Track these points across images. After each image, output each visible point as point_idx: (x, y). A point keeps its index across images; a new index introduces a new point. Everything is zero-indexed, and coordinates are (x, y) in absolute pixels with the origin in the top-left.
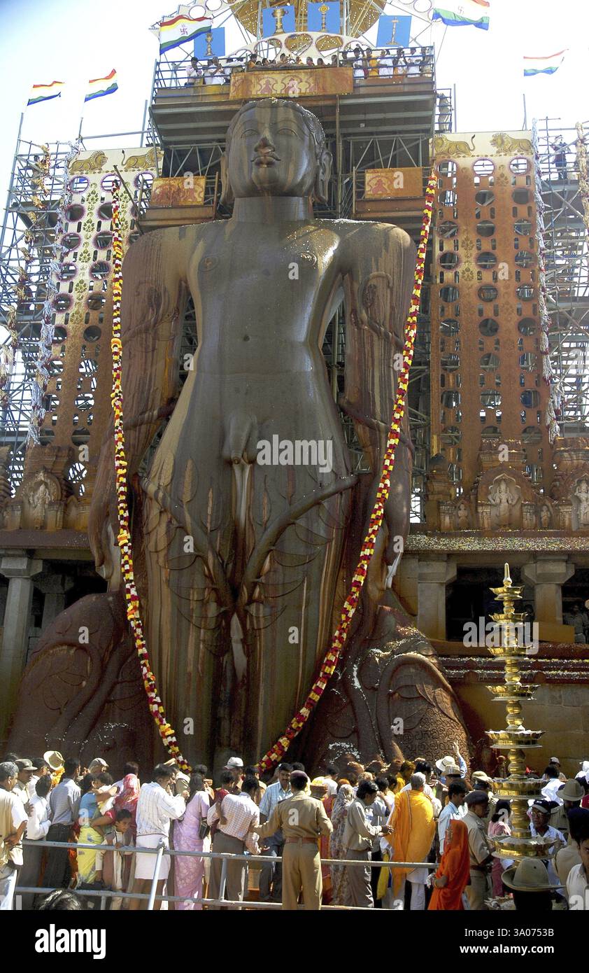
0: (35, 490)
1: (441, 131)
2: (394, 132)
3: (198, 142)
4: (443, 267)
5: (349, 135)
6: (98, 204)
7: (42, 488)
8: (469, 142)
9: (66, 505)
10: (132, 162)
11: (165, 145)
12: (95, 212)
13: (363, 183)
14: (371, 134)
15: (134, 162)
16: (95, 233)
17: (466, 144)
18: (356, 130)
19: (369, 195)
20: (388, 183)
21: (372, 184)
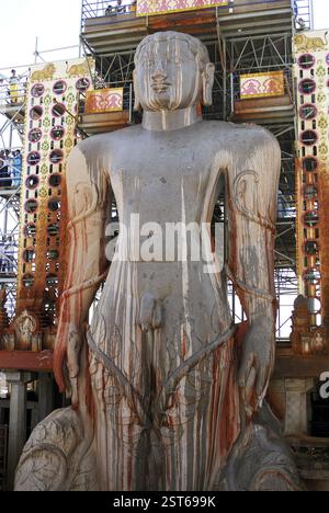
0: (23, 322)
1: (301, 30)
2: (265, 34)
3: (119, 51)
4: (305, 143)
5: (231, 38)
6: (52, 105)
7: (27, 320)
8: (322, 38)
9: (43, 334)
10: (73, 70)
11: (96, 55)
12: (50, 111)
13: (239, 86)
14: (248, 36)
15: (74, 70)
16: (50, 128)
17: (320, 39)
18: (236, 34)
19: (244, 95)
20: (257, 85)
21: (246, 86)
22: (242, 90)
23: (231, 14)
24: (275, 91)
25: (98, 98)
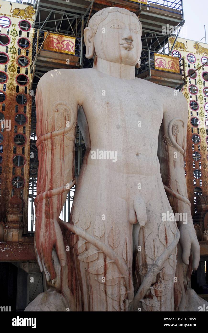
10: (17, 12)
13: (154, 60)
17: (183, 44)
19: (157, 67)
20: (165, 63)
21: (158, 61)
22: (156, 64)
23: (148, 11)
24: (175, 69)
25: (55, 40)
